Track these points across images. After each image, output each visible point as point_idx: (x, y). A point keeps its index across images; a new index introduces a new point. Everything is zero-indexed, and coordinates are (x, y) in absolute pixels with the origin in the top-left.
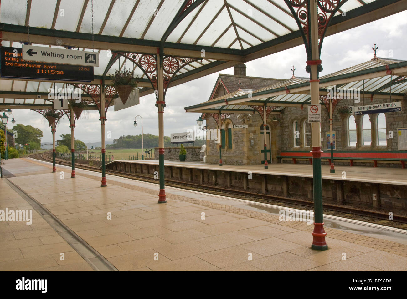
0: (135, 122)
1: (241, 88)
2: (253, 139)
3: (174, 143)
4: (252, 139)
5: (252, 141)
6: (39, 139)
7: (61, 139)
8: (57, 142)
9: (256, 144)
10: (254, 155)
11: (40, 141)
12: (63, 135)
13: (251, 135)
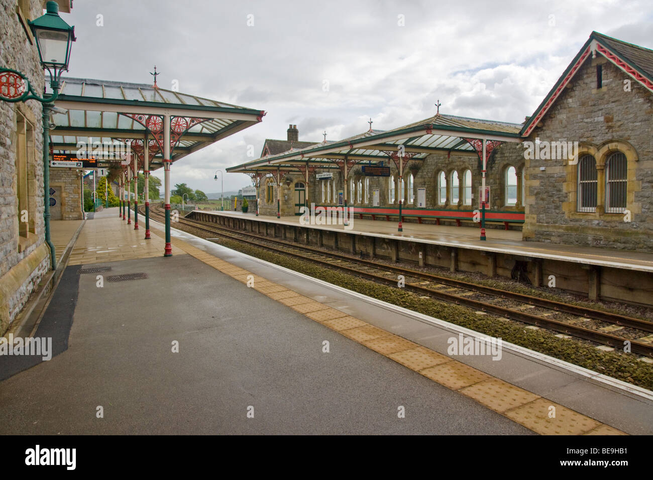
0: (216, 176)
1: (293, 148)
2: (288, 195)
3: (244, 196)
4: (286, 195)
5: (286, 196)
6: (158, 188)
7: (176, 189)
8: (172, 192)
9: (289, 199)
10: (288, 207)
11: (158, 190)
12: (177, 185)
13: (286, 191)
